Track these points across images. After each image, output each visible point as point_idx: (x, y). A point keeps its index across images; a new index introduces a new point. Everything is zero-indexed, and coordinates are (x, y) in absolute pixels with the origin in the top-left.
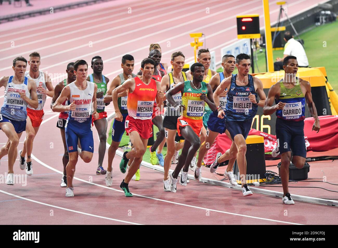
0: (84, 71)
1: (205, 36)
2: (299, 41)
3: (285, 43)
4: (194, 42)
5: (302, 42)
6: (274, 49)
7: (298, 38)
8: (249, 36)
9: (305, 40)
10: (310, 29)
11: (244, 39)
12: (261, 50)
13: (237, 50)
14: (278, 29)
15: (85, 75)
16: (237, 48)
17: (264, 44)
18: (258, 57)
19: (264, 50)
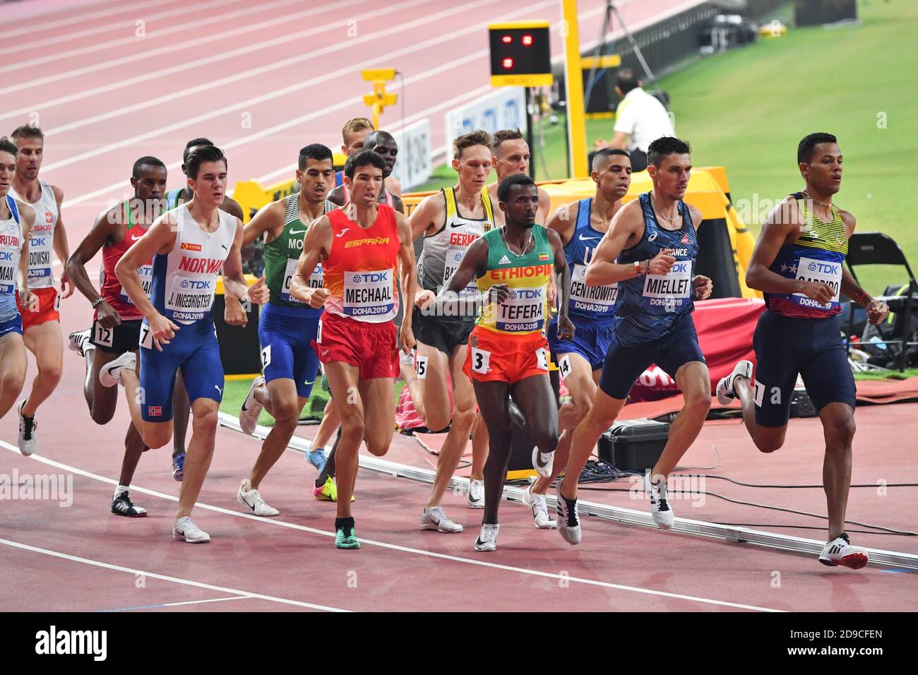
0: (217, 178)
1: (402, 79)
2: (657, 97)
3: (619, 99)
4: (372, 93)
5: (664, 99)
6: (588, 116)
7: (653, 89)
8: (523, 81)
9: (671, 93)
10: (686, 62)
11: (509, 88)
12: (554, 119)
13: (490, 119)
14: (601, 62)
15: (220, 190)
16: (489, 113)
17: (562, 103)
18: (546, 137)
19: (562, 120)
